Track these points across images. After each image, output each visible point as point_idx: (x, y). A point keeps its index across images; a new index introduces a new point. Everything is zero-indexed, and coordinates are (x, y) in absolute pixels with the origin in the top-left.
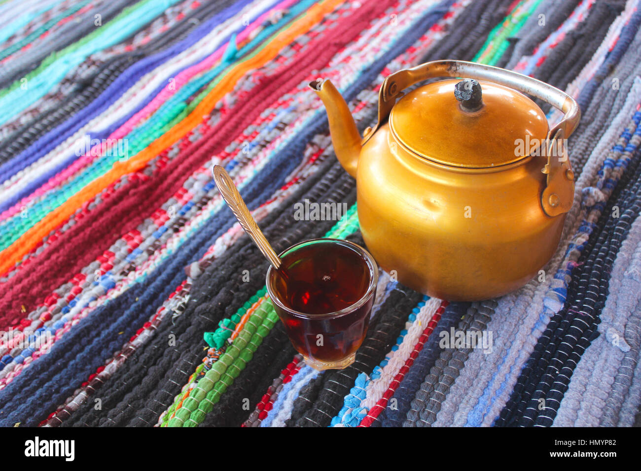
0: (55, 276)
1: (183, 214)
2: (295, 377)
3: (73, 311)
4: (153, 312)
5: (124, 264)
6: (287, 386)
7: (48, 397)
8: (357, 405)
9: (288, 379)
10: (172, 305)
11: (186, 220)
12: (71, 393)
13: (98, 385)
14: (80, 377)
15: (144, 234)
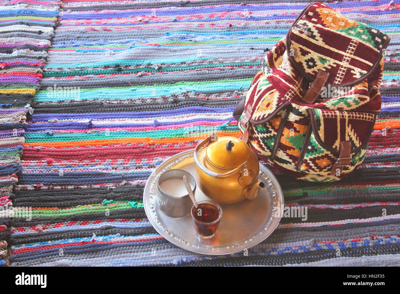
0: (100, 156)
1: (144, 165)
2: (110, 222)
3: (93, 168)
4: (106, 183)
5: (116, 166)
6: (106, 222)
7: (67, 182)
8: (110, 238)
9: (108, 222)
10: (111, 186)
11: (142, 167)
12: (72, 185)
13: (77, 188)
14: (77, 183)
15: (129, 162)
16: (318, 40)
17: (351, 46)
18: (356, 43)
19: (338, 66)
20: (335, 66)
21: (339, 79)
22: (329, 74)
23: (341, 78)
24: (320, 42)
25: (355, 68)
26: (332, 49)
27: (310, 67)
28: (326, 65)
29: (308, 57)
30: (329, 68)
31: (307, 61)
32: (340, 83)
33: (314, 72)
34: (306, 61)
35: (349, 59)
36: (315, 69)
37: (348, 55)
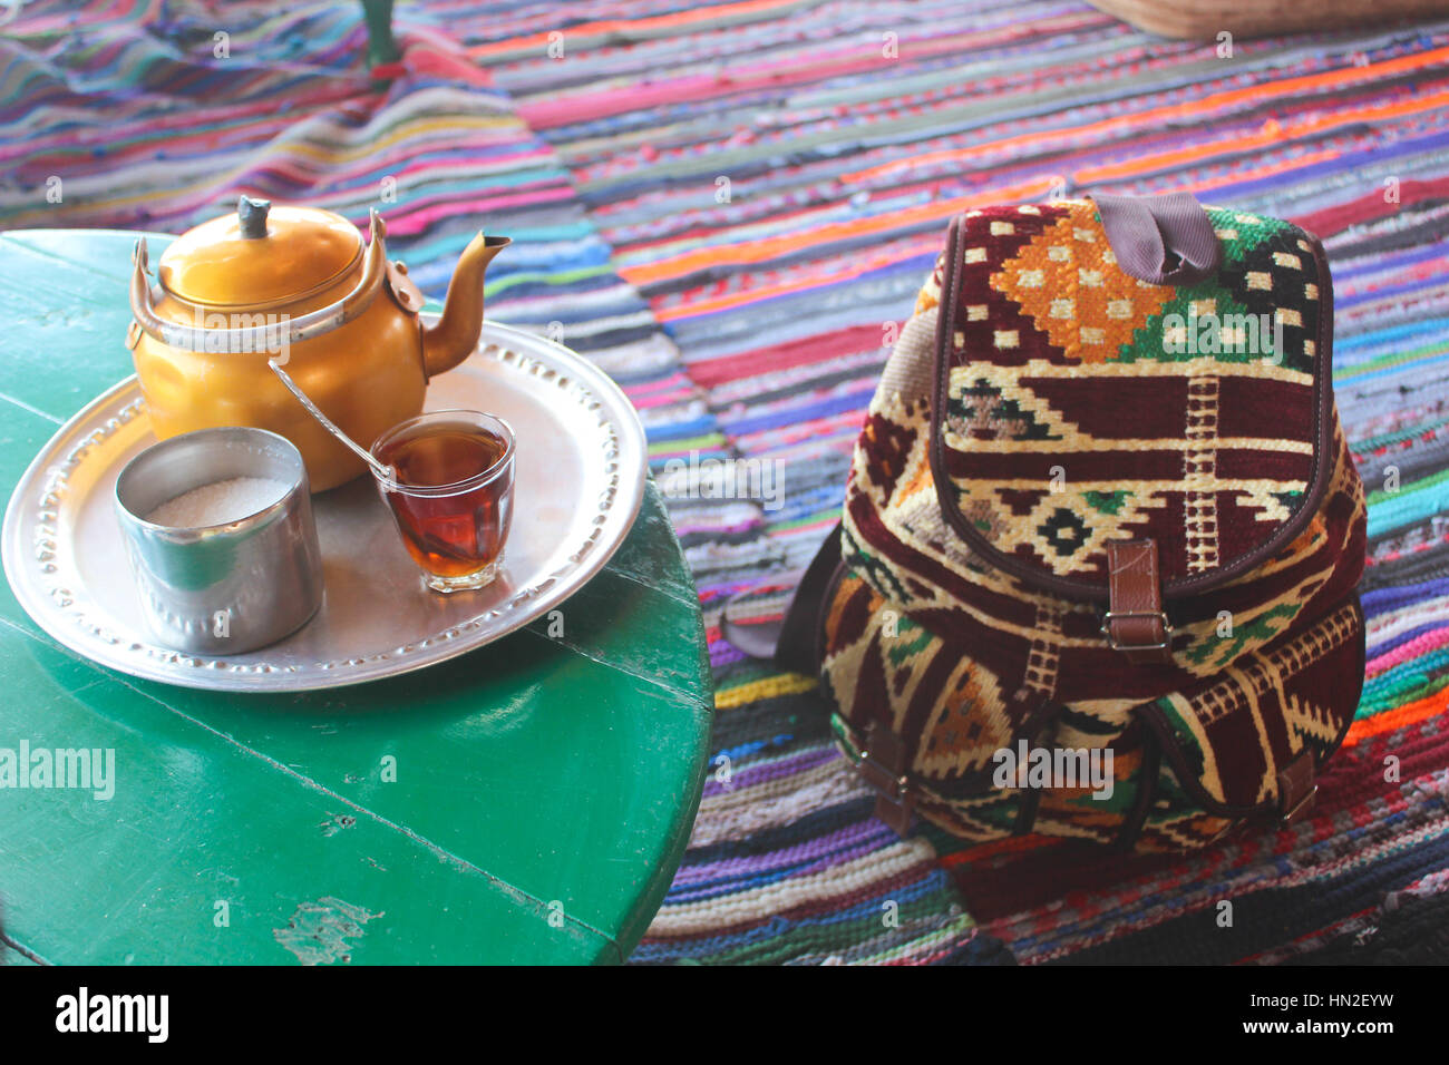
16: (1059, 437)
17: (1196, 405)
18: (1210, 389)
19: (1175, 499)
20: (1161, 503)
21: (1201, 549)
22: (1150, 544)
23: (1209, 542)
24: (1074, 440)
25: (1250, 485)
26: (1123, 445)
27: (1066, 548)
28: (1126, 514)
29: (1042, 513)
30: (1143, 519)
31: (1048, 530)
32: (1215, 563)
33: (1091, 559)
34: (1042, 531)
35: (1211, 458)
36: (1091, 545)
37: (1198, 445)
